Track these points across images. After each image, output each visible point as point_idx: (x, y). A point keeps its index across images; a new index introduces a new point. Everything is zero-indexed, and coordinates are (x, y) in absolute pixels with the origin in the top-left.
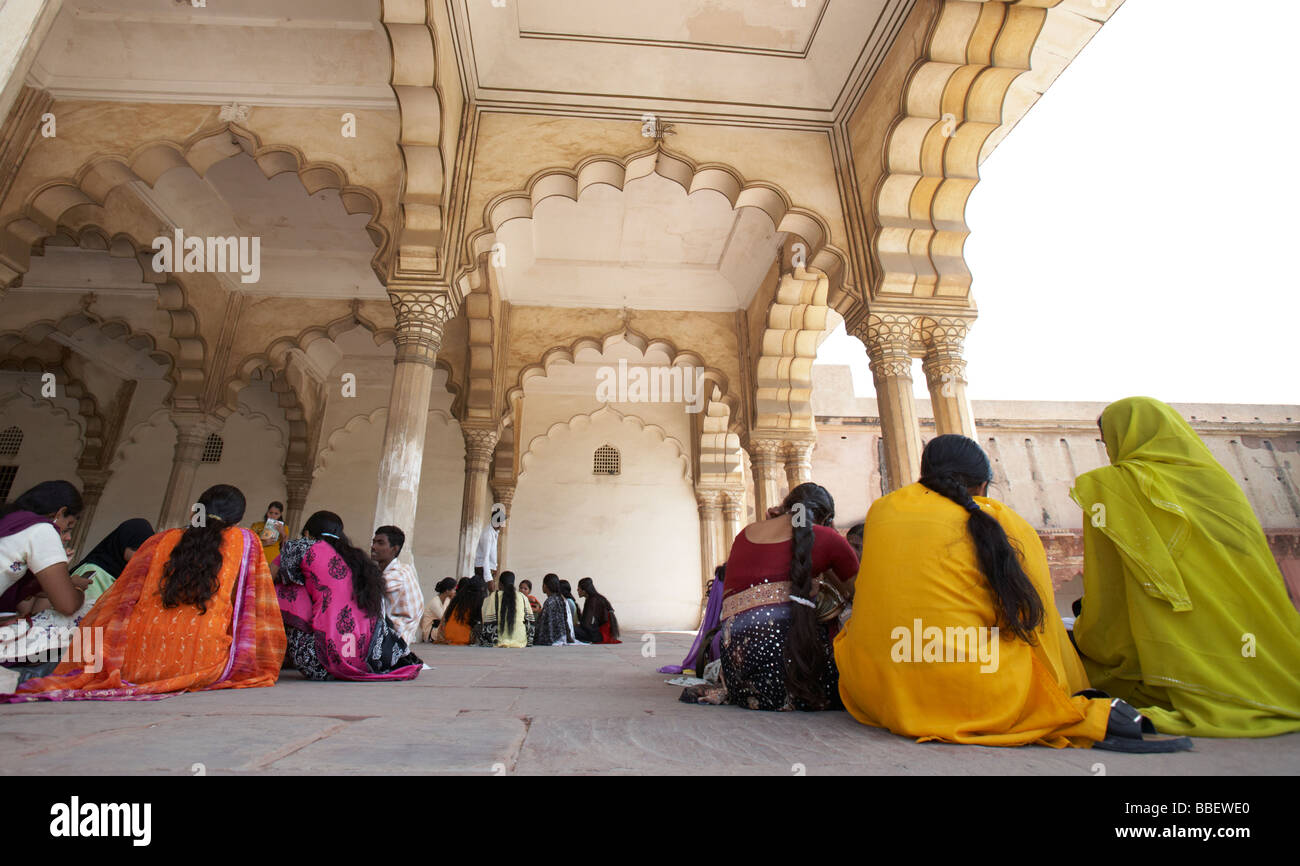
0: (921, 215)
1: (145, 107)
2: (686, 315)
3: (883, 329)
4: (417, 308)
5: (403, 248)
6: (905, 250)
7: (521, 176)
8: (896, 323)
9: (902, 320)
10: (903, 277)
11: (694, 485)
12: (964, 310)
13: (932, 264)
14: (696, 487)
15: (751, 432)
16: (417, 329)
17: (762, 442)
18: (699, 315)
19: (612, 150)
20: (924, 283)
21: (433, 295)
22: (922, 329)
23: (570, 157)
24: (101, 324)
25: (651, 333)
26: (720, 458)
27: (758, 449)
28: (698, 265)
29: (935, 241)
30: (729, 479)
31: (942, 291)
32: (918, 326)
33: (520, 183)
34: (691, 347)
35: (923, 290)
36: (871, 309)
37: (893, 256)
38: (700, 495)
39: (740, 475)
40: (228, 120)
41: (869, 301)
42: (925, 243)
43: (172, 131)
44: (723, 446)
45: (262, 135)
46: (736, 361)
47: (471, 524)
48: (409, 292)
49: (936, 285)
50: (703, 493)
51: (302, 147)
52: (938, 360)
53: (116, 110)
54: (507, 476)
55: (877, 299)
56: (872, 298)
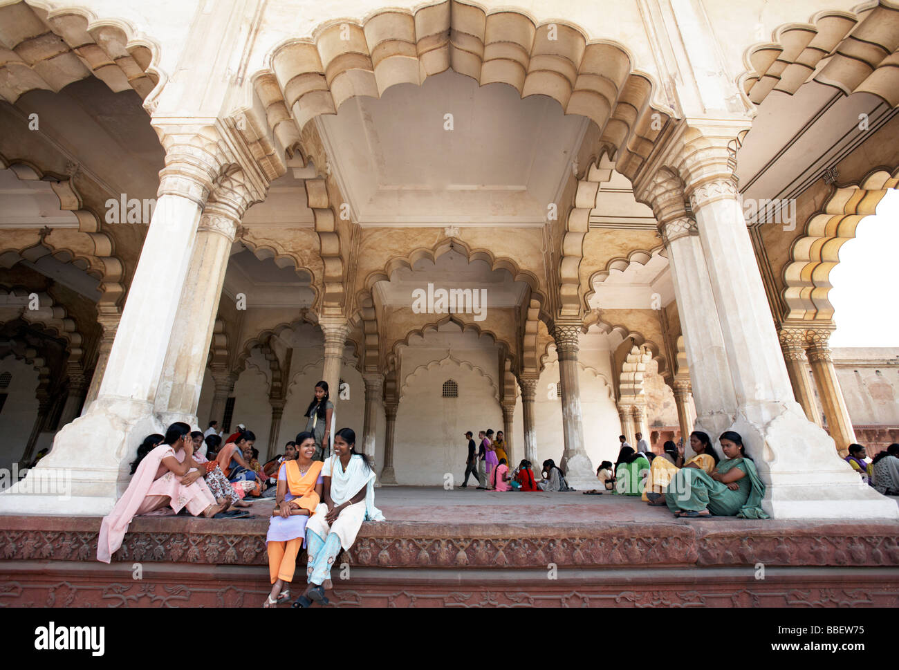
0: (807, 279)
1: (406, 230)
2: (631, 311)
3: (788, 336)
4: (569, 333)
5: (564, 305)
6: (799, 297)
7: (602, 262)
8: (795, 333)
9: (799, 331)
10: (800, 311)
11: (616, 402)
12: (829, 326)
13: (813, 304)
14: (618, 403)
15: (674, 376)
16: (570, 344)
17: (681, 382)
18: (639, 311)
19: (643, 246)
20: (810, 314)
21: (577, 327)
22: (807, 335)
23: (623, 251)
24: (314, 325)
25: (614, 322)
26: (631, 386)
27: (679, 385)
28: (640, 284)
29: (814, 291)
30: (637, 398)
31: (818, 317)
32: (805, 334)
33: (602, 266)
34: (636, 330)
35: (809, 317)
36: (783, 327)
37: (793, 300)
38: (620, 407)
39: (643, 396)
40: (452, 236)
41: (782, 323)
42: (808, 293)
43: (425, 243)
44: (632, 379)
45: (469, 243)
46: (661, 336)
47: (531, 430)
48: (565, 326)
49: (816, 314)
50: (622, 406)
51: (491, 249)
52: (817, 351)
53: (392, 232)
54: (512, 399)
55: (786, 321)
56: (783, 322)
